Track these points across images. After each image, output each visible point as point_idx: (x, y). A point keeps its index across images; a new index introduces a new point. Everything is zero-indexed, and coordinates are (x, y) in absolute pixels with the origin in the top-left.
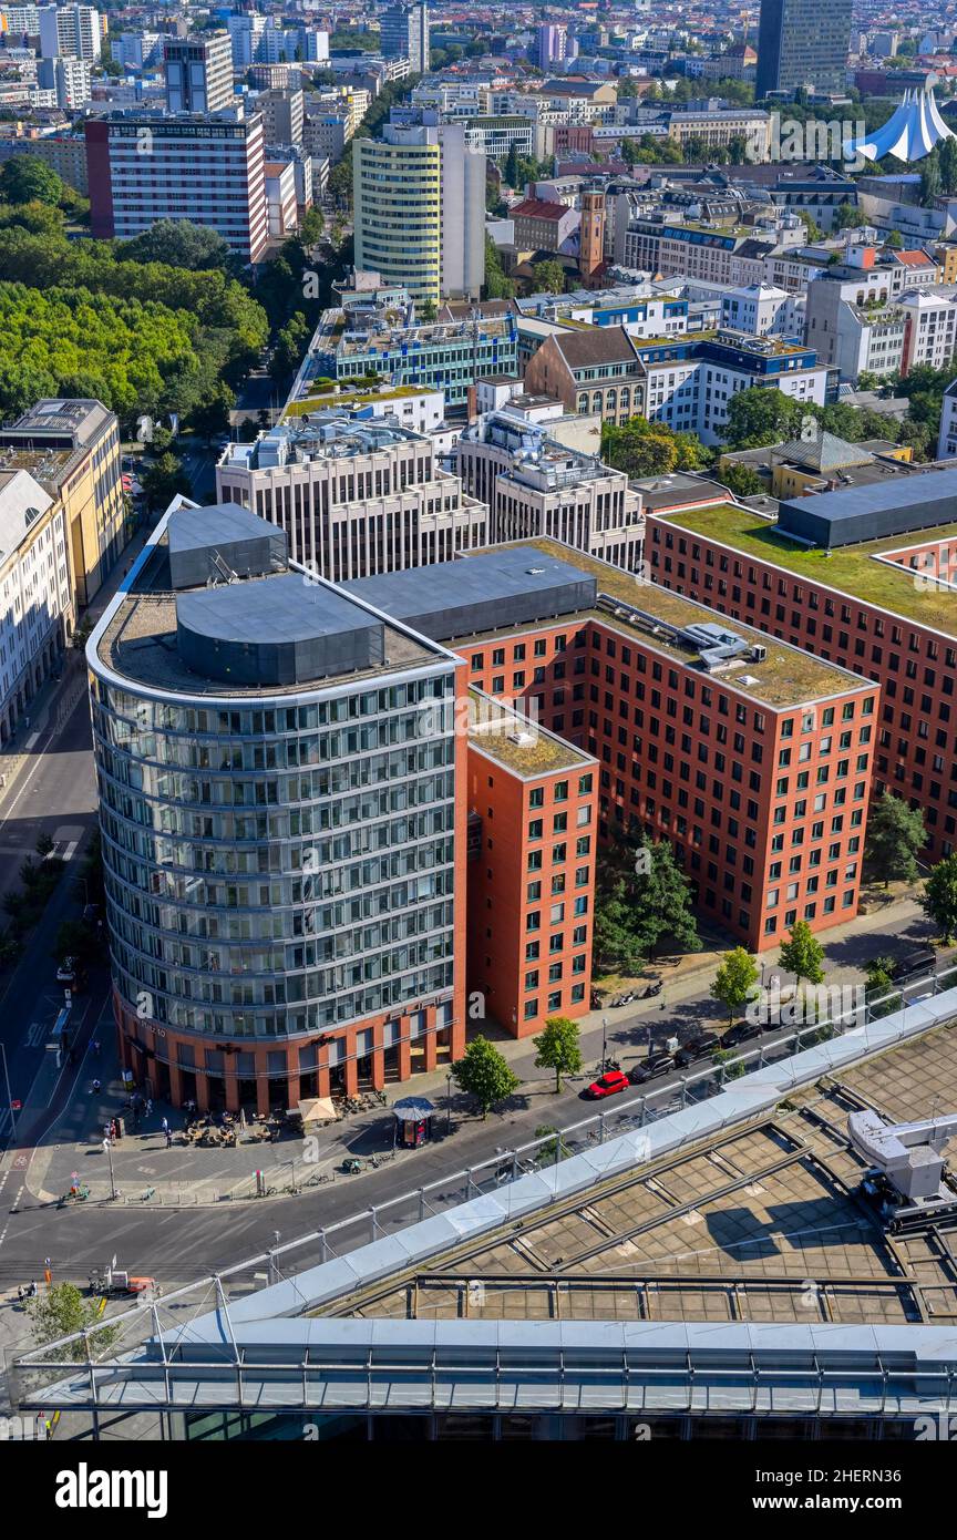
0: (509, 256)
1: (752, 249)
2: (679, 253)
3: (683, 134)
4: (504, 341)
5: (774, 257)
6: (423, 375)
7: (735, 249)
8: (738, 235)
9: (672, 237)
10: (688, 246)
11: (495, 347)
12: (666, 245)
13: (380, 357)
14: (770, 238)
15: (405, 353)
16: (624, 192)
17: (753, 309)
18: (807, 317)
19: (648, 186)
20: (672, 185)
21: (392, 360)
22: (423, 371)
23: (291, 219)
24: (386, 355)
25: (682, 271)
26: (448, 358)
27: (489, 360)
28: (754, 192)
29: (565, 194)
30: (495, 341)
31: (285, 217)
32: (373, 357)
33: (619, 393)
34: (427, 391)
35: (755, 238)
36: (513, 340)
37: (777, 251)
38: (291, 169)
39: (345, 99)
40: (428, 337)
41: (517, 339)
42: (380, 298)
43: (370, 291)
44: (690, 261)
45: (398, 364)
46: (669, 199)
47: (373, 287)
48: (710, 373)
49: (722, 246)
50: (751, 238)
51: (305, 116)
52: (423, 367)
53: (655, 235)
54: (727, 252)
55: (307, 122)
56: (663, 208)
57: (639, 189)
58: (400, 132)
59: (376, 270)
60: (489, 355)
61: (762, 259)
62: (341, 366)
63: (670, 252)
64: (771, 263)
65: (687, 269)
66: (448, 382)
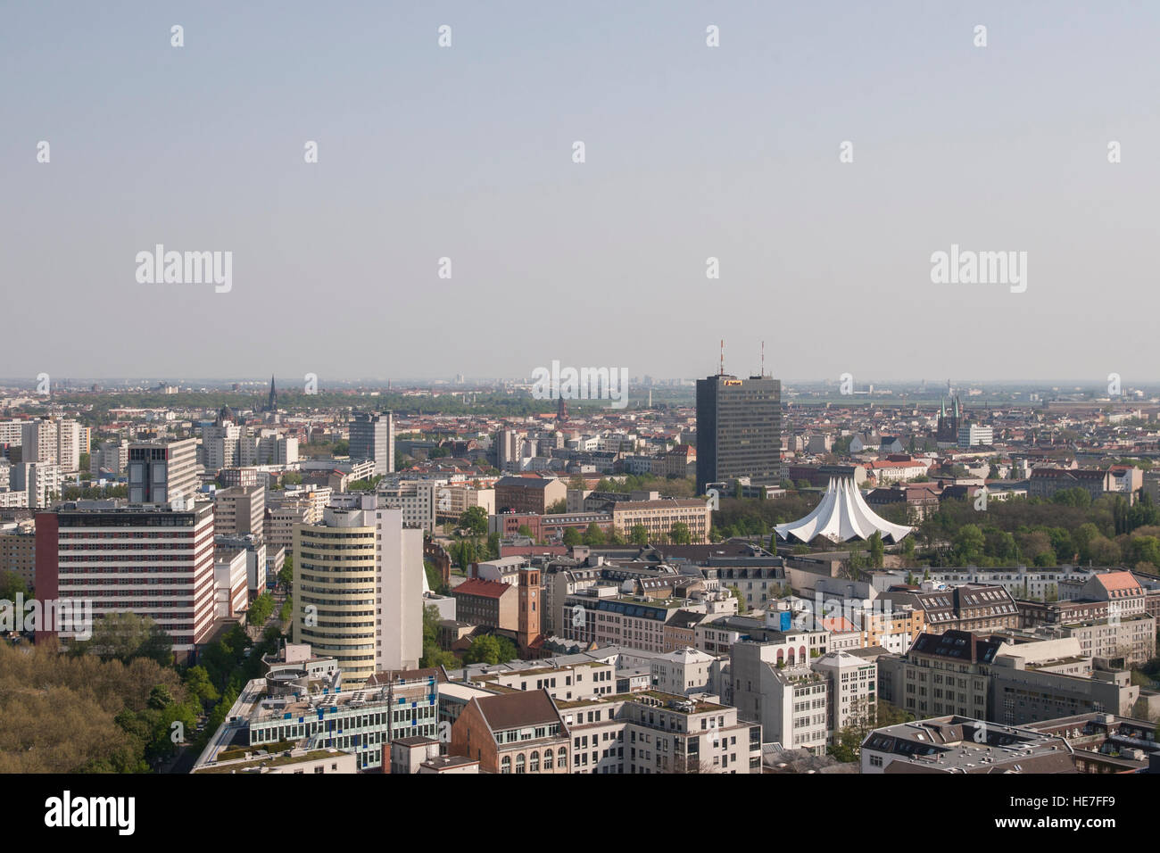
0: (450, 631)
1: (683, 619)
2: (614, 625)
3: (627, 521)
4: (424, 704)
5: (703, 625)
6: (340, 739)
7: (667, 620)
8: (669, 607)
9: (606, 610)
10: (622, 618)
11: (414, 711)
12: (601, 618)
13: (294, 722)
14: (702, 609)
15: (321, 718)
16: (563, 570)
17: (681, 672)
18: (732, 678)
19: (586, 564)
20: (609, 564)
21: (308, 725)
22: (340, 735)
23: (241, 602)
24: (301, 720)
25: (617, 641)
26: (365, 722)
27: (408, 724)
28: (686, 568)
29: (506, 573)
30: (414, 705)
31: (234, 601)
32: (288, 722)
33: (542, 755)
34: (341, 753)
35: (686, 609)
36: (432, 703)
37: (708, 619)
38: (243, 555)
39: (306, 495)
40: (347, 702)
41: (436, 702)
42: (310, 667)
43: (300, 662)
44: (625, 631)
45: (314, 728)
46: (606, 577)
47: (304, 659)
48: (633, 733)
49: (655, 618)
50: (681, 609)
51: (266, 511)
52: (340, 732)
53: (591, 609)
54: (659, 622)
55: (267, 516)
56: (599, 584)
57: (578, 567)
58: (339, 515)
59: (308, 643)
60: (408, 718)
61: (693, 628)
62: (254, 732)
63: (606, 623)
64: (701, 631)
65: (622, 639)
66: (365, 746)
